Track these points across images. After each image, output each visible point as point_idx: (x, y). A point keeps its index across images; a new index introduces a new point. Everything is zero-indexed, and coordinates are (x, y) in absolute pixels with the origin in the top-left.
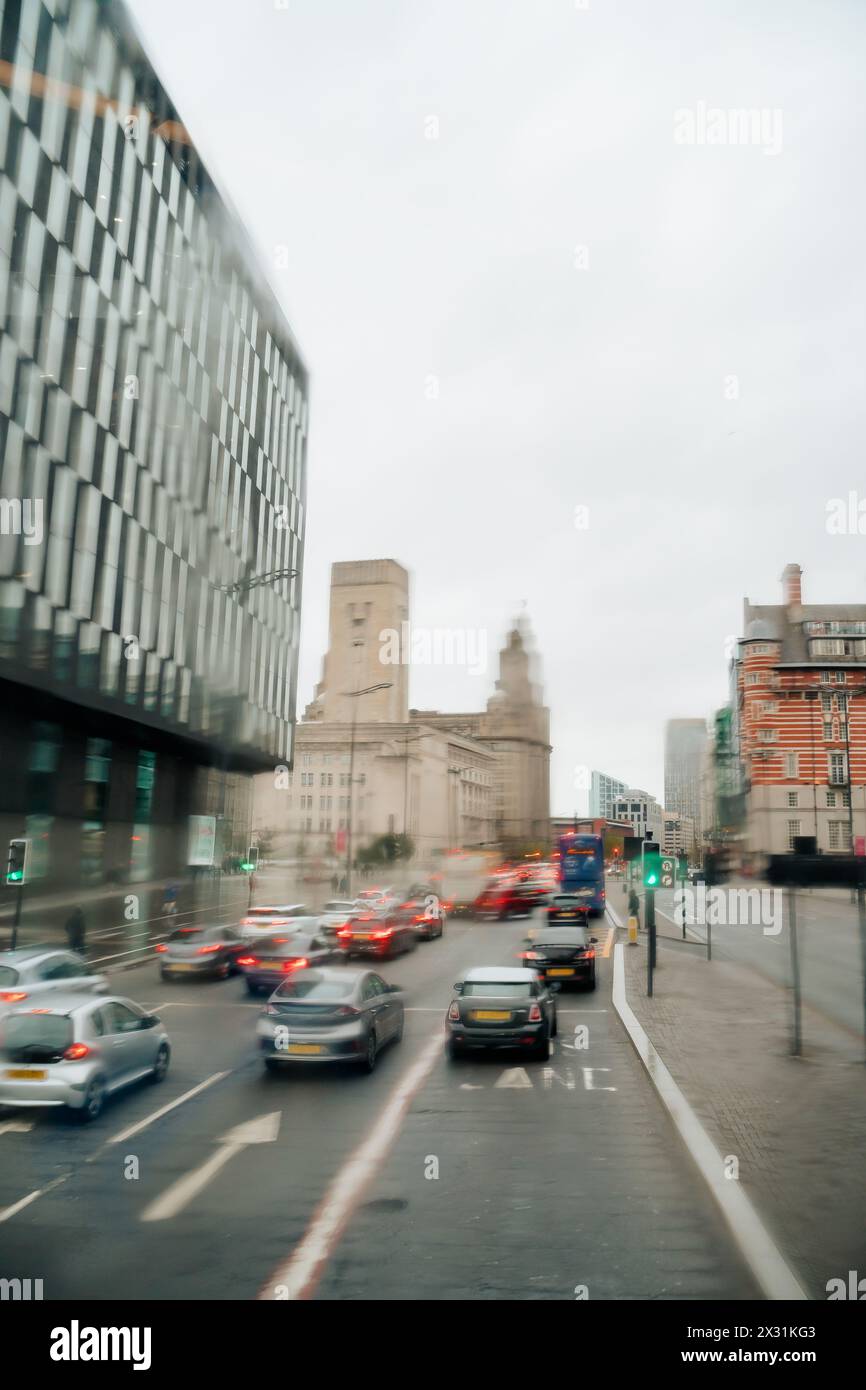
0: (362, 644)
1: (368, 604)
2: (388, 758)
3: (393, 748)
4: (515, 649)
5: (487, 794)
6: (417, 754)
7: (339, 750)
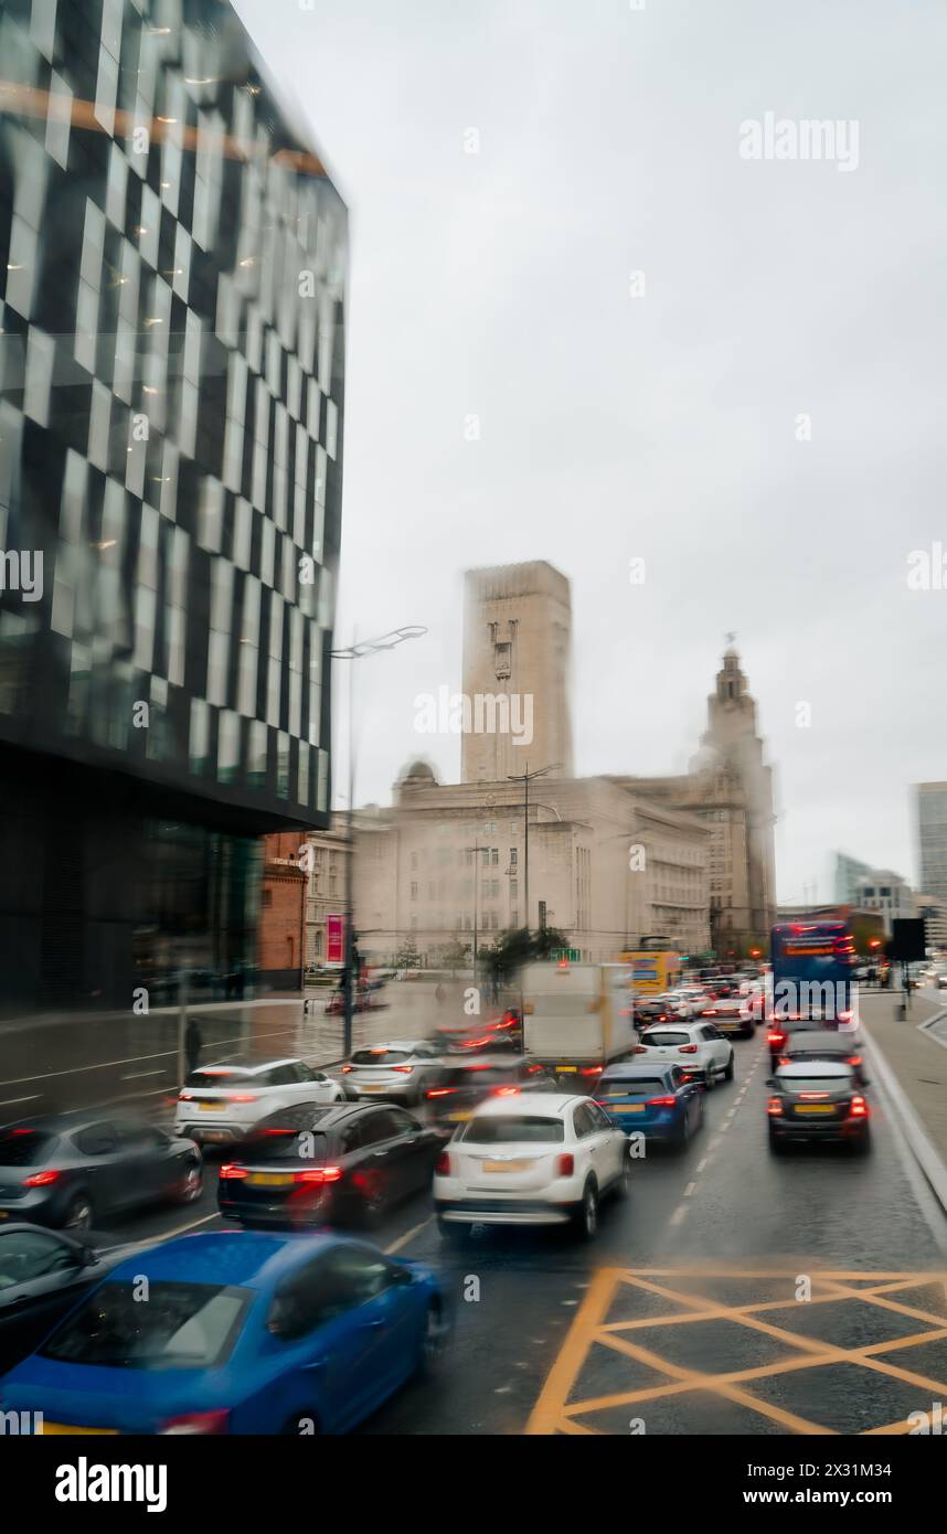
0: (507, 677)
1: (513, 622)
2: (546, 825)
3: (554, 812)
4: (731, 691)
5: (698, 876)
6: (587, 821)
7: (479, 817)
